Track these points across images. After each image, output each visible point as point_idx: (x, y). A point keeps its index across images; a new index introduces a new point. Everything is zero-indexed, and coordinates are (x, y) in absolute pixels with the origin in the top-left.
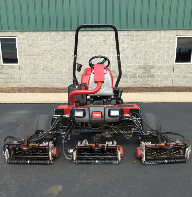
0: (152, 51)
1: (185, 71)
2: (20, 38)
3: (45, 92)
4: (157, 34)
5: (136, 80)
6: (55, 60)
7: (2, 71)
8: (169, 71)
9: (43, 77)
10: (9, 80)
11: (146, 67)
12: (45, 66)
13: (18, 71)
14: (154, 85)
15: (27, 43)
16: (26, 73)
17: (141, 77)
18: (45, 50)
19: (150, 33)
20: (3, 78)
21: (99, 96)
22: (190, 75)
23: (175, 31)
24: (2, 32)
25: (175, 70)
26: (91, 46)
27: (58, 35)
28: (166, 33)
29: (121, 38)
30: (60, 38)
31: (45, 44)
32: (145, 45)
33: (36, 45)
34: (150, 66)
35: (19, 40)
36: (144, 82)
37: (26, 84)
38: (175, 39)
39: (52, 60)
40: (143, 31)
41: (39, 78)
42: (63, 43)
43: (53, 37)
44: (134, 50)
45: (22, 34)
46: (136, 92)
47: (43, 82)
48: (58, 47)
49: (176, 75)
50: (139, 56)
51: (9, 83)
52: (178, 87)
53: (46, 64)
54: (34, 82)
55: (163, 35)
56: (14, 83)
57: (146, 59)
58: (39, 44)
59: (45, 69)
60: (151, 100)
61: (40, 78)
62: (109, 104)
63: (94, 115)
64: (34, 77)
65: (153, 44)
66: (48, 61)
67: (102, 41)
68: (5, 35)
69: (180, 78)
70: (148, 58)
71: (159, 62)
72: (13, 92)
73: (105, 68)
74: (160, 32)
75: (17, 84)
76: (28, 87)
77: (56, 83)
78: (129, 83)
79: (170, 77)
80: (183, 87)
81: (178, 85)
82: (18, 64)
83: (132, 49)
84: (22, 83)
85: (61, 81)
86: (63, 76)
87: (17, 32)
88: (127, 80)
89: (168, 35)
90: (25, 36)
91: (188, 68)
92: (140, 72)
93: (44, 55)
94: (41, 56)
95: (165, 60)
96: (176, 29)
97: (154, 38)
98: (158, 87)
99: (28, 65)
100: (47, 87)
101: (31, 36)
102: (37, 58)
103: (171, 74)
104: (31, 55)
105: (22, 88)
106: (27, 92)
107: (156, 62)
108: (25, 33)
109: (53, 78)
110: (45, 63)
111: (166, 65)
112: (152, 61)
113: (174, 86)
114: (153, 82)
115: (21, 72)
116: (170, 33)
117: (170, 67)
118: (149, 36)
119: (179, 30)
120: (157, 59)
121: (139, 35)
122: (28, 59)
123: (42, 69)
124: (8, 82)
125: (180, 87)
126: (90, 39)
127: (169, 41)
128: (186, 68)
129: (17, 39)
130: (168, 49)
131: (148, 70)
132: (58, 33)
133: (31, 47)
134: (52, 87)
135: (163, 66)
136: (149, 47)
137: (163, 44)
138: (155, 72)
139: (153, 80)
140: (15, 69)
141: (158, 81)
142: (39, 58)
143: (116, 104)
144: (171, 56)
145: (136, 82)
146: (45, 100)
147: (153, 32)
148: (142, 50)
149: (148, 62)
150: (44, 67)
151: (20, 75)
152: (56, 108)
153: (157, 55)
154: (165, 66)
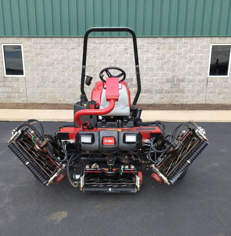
0: (181, 62)
1: (220, 86)
2: (27, 45)
3: (55, 109)
4: (188, 42)
5: (162, 96)
6: (67, 71)
7: (5, 83)
8: (202, 85)
9: (52, 91)
10: (13, 95)
11: (174, 81)
12: (56, 78)
13: (24, 83)
14: (183, 102)
15: (35, 51)
16: (33, 86)
17: (169, 93)
18: (55, 60)
19: (180, 41)
20: (6, 92)
21: (112, 116)
22: (227, 91)
23: (210, 39)
24: (5, 38)
25: (209, 85)
26: (109, 56)
27: (71, 42)
28: (198, 41)
29: (145, 46)
30: (73, 45)
31: (55, 52)
32: (173, 54)
33: (45, 53)
34: (179, 79)
35: (25, 47)
36: (172, 98)
37: (33, 99)
38: (209, 47)
39: (63, 71)
40: (171, 38)
41: (48, 93)
42: (77, 52)
43: (65, 44)
44: (160, 60)
45: (29, 40)
46: (162, 110)
47: (53, 97)
48: (71, 57)
49: (210, 91)
50: (167, 68)
51: (13, 98)
52: (212, 104)
53: (57, 76)
54: (42, 97)
55: (195, 42)
56: (18, 97)
57: (174, 71)
58: (49, 53)
59: (55, 82)
60: (179, 119)
61: (50, 93)
62: (125, 127)
63: (105, 141)
64: (43, 92)
65: (182, 54)
66: (59, 73)
67: (122, 49)
68: (8, 41)
69: (215, 93)
70: (176, 70)
71: (190, 75)
72: (17, 109)
73: (119, 83)
74: (191, 40)
75: (23, 99)
76: (35, 103)
77: (68, 98)
78: (154, 100)
79: (202, 93)
80: (218, 104)
81: (212, 102)
82: (24, 76)
83: (158, 60)
84: (28, 99)
85: (74, 96)
86: (76, 90)
87: (23, 38)
88: (152, 96)
89: (201, 43)
90: (32, 43)
91: (225, 82)
92: (167, 87)
93: (55, 65)
94: (51, 67)
95: (197, 72)
96: (211, 36)
97: (184, 46)
98: (188, 105)
99: (35, 77)
100: (57, 103)
101: (40, 43)
102: (46, 70)
103: (203, 88)
104: (40, 65)
105: (29, 104)
106: (34, 109)
107: (186, 75)
108: (33, 40)
109: (65, 92)
110: (55, 75)
111: (198, 78)
112: (181, 73)
113: (207, 103)
114: (182, 98)
115: (27, 85)
116: (203, 40)
117: (203, 81)
118: (178, 44)
119: (214, 38)
120: (188, 72)
121: (166, 42)
122: (35, 70)
123: (52, 82)
124: (12, 96)
125: (215, 104)
126: (109, 47)
127: (202, 50)
128: (222, 82)
129: (23, 46)
130: (201, 60)
131: (177, 84)
132: (71, 39)
133: (39, 55)
134: (64, 103)
135: (195, 79)
136: (178, 57)
137: (195, 54)
138: (185, 86)
139: (183, 97)
140: (20, 81)
141: (188, 97)
142: (48, 69)
143: (133, 127)
144: (204, 68)
145: (162, 98)
146: (54, 118)
147: (183, 39)
148: (169, 61)
149: (177, 74)
150: (54, 80)
151: (25, 89)
152: (59, 131)
153: (187, 66)
154: (197, 80)
